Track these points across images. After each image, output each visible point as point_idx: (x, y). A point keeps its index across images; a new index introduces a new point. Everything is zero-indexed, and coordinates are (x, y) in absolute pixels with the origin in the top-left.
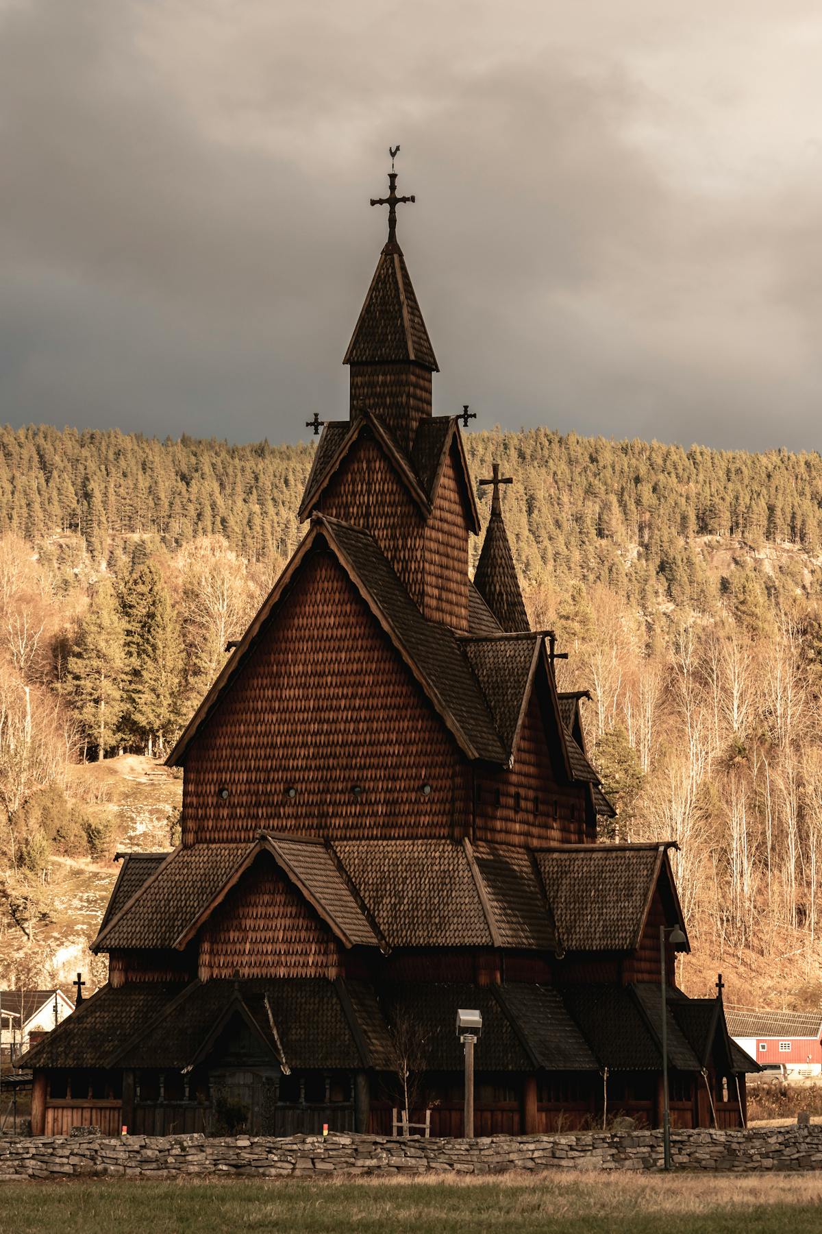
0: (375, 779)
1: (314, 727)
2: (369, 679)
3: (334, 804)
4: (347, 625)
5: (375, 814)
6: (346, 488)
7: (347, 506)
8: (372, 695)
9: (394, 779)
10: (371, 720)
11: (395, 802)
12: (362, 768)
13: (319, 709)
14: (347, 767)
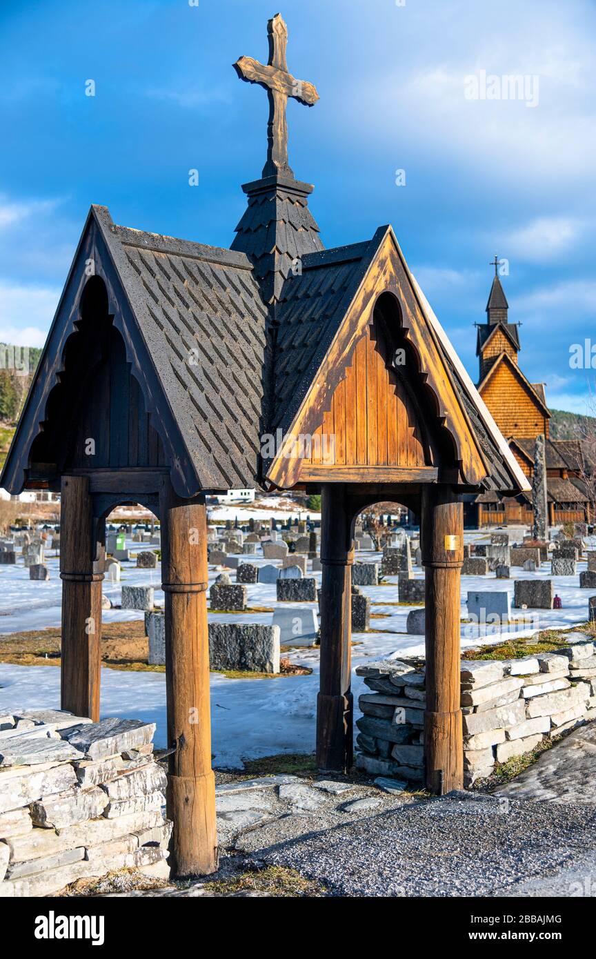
0: (521, 422)
1: (503, 408)
2: (519, 395)
3: (510, 429)
4: (512, 380)
5: (522, 432)
6: (494, 342)
7: (494, 347)
8: (520, 399)
9: (527, 422)
10: (520, 406)
11: (527, 429)
12: (518, 419)
13: (504, 403)
14: (513, 419)
